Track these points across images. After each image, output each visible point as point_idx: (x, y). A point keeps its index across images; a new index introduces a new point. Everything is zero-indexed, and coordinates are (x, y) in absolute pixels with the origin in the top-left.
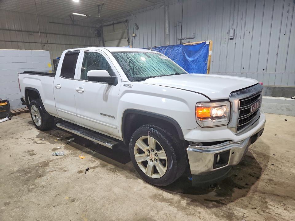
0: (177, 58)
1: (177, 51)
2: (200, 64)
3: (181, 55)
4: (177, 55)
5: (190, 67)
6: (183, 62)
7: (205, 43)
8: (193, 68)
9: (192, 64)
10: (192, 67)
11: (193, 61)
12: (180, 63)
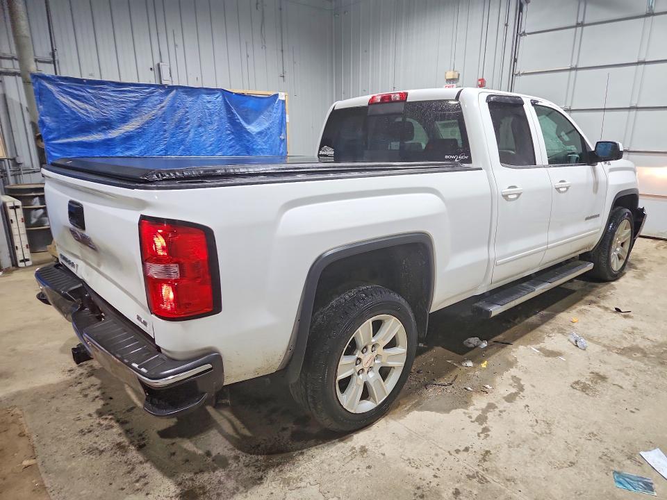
0: (211, 123)
1: (209, 105)
2: (273, 141)
3: (222, 115)
4: (211, 115)
5: (254, 147)
6: (229, 134)
7: (276, 96)
8: (261, 149)
9: (259, 140)
10: (259, 147)
11: (260, 133)
12: (221, 137)
